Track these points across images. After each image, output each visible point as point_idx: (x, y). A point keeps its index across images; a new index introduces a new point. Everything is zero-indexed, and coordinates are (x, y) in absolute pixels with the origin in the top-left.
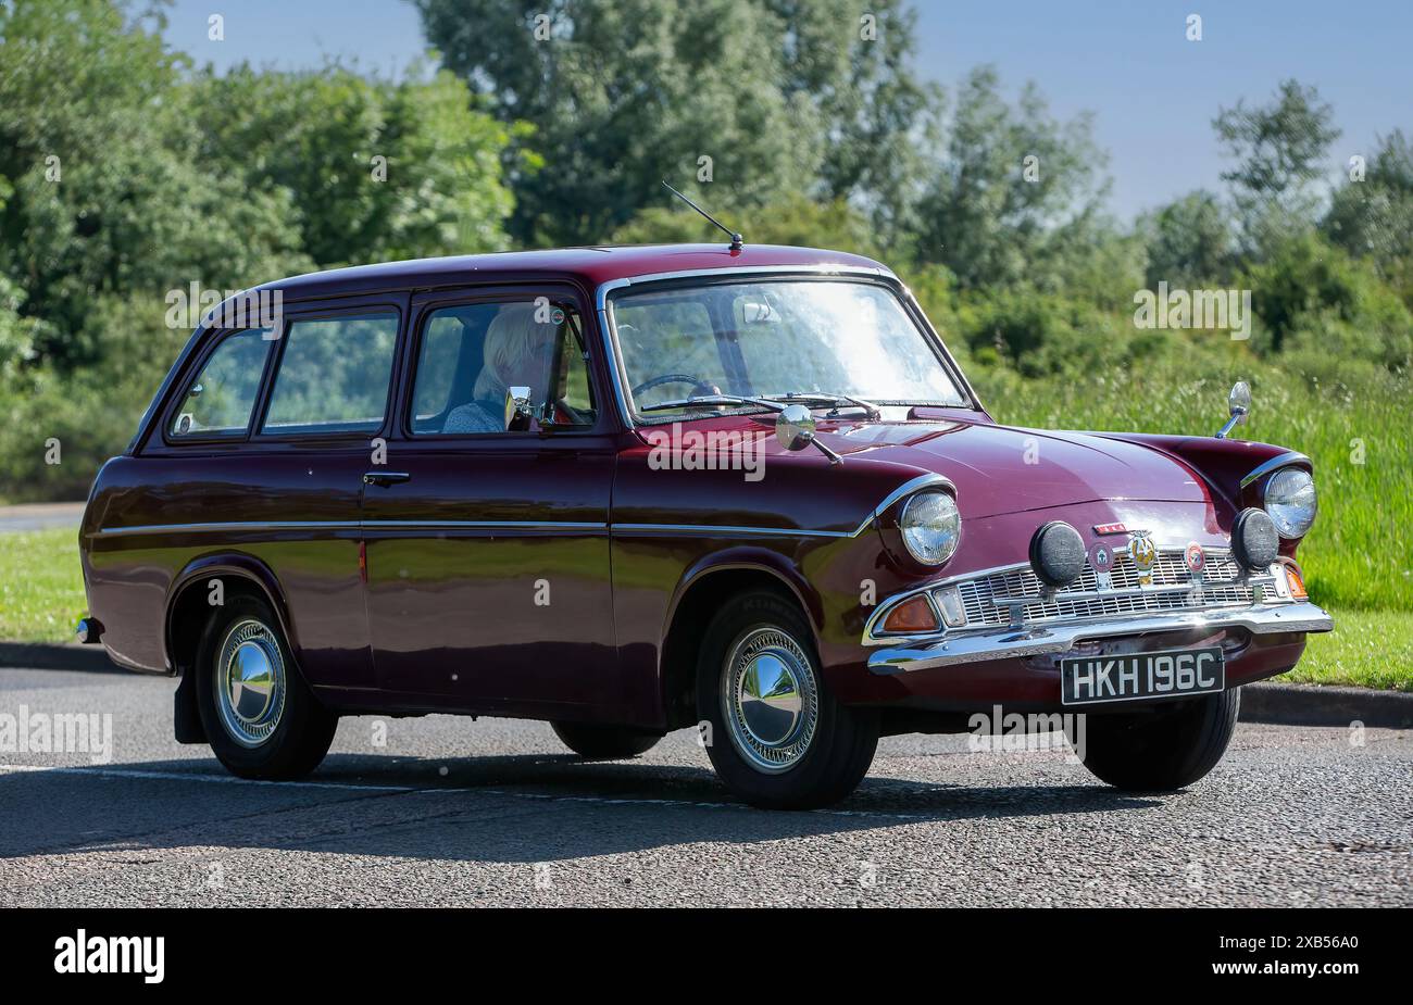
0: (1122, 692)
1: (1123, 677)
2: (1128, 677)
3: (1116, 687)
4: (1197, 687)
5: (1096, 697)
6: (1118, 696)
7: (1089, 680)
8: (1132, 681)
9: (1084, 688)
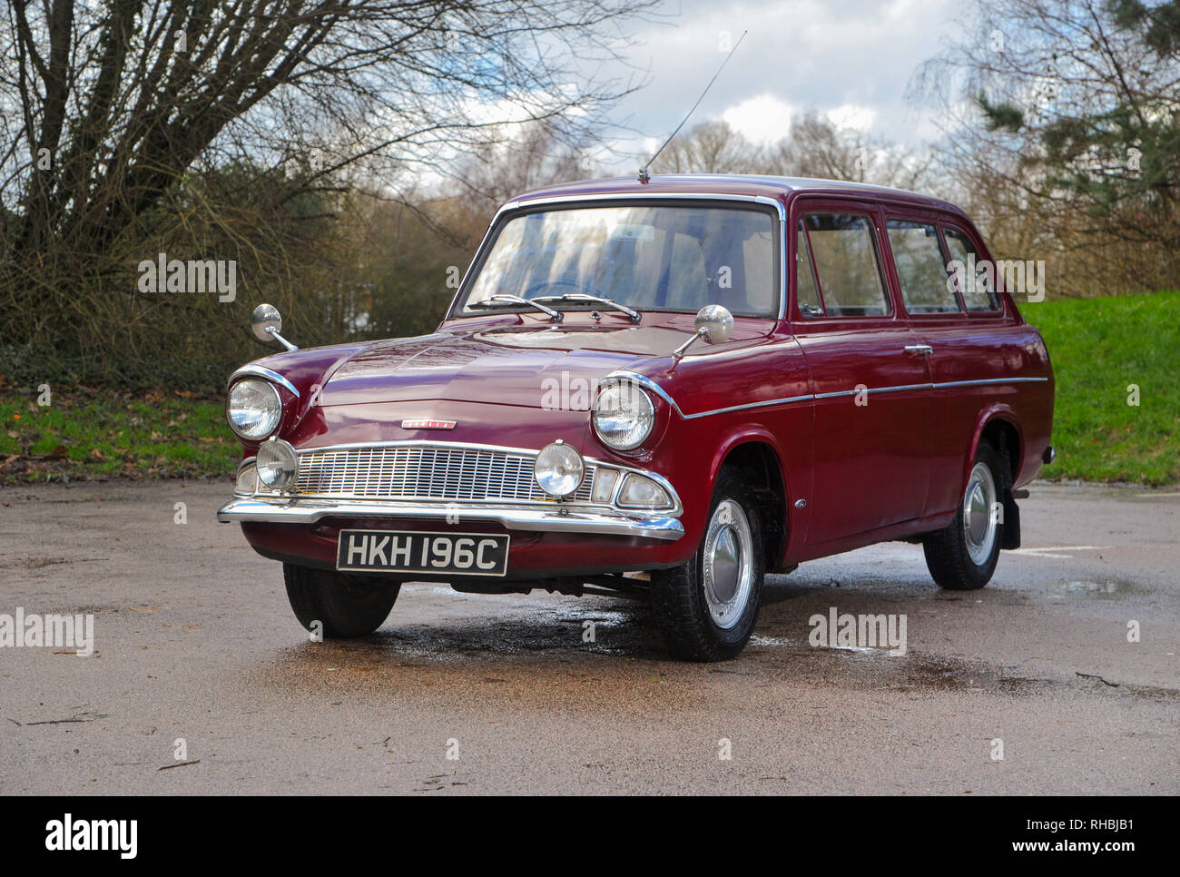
0: (393, 563)
1: (396, 551)
2: (401, 551)
3: (389, 558)
4: (474, 567)
5: (367, 566)
6: (389, 566)
7: (362, 550)
8: (404, 555)
9: (357, 556)
